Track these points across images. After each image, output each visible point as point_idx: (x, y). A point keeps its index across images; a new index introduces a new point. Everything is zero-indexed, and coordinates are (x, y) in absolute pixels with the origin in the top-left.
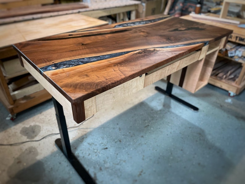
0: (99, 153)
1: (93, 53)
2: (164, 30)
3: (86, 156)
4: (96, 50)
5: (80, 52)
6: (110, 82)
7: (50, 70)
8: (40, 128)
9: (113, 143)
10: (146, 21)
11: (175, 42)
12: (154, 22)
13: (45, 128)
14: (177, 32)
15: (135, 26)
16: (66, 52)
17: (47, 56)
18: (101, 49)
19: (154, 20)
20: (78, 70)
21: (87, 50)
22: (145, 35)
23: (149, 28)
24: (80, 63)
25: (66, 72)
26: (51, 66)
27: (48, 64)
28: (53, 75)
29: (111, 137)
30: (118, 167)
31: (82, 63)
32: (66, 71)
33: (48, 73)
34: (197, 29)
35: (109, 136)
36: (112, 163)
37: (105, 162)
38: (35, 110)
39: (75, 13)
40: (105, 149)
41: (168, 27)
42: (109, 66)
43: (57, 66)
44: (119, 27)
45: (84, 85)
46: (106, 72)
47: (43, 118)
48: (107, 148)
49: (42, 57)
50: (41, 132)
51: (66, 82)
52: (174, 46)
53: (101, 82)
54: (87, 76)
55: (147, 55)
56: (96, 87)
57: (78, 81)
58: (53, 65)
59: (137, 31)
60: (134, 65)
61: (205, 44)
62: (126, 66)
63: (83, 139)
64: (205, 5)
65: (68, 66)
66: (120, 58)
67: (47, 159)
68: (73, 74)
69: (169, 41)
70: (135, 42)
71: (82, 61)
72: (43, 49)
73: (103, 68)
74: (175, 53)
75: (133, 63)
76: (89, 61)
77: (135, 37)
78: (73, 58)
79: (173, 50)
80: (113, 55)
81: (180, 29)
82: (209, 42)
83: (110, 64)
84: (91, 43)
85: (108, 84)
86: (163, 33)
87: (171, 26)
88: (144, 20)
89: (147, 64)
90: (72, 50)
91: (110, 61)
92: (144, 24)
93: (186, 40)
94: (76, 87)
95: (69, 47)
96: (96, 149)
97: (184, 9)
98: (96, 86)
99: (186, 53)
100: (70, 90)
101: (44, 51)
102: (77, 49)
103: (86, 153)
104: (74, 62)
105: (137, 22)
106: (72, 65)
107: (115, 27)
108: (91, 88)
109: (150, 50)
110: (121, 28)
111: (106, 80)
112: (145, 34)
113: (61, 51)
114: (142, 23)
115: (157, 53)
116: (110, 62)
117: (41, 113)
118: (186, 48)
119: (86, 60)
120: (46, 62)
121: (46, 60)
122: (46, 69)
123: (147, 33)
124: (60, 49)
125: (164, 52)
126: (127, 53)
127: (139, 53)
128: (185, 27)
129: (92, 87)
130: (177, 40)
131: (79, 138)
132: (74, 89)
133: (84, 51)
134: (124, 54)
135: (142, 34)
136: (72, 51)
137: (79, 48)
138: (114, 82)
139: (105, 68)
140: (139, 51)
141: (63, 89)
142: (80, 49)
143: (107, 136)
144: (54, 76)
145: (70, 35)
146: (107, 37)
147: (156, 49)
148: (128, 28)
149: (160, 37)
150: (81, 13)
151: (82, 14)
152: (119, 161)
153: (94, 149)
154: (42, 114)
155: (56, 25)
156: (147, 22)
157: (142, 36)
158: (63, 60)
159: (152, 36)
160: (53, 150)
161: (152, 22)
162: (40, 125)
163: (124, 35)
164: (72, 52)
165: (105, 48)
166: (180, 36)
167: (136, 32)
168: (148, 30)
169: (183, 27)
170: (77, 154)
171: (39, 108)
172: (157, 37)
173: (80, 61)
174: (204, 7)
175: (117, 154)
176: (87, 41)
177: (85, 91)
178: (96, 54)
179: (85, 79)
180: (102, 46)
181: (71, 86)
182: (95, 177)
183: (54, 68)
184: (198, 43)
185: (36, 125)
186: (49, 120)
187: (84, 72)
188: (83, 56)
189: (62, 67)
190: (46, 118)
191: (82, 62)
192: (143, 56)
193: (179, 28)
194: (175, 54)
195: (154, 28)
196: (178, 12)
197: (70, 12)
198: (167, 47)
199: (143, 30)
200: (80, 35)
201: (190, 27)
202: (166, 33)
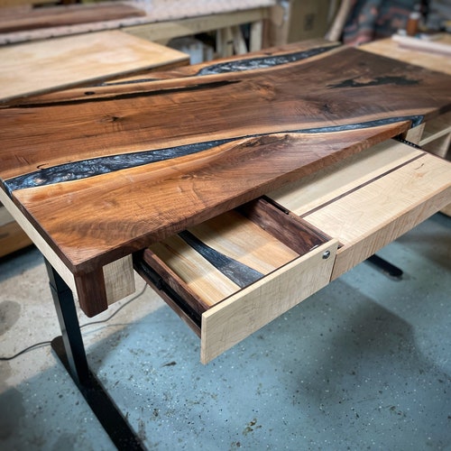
0: (155, 374)
1: (137, 143)
2: (319, 82)
3: (124, 381)
4: (144, 134)
5: (106, 139)
6: (167, 221)
7: (28, 186)
8: (19, 310)
9: (189, 351)
10: (278, 57)
11: (341, 118)
12: (297, 60)
13: (30, 309)
14: (349, 88)
15: (250, 70)
16: (72, 139)
17: (26, 149)
18: (157, 132)
19: (299, 56)
20: (95, 186)
21: (125, 136)
22: (270, 98)
23: (282, 76)
24: (103, 169)
25: (67, 192)
26: (32, 177)
27: (27, 169)
28: (35, 199)
29: (186, 335)
30: (198, 409)
31: (107, 170)
32: (67, 190)
33: (24, 194)
34: (400, 81)
35: (182, 333)
36: (183, 401)
37: (167, 397)
38: (8, 266)
39: (112, 29)
40: (169, 365)
41: (329, 75)
42: (170, 178)
43: (46, 176)
44: (210, 72)
45: (106, 227)
46: (161, 193)
47: (26, 286)
48: (174, 364)
49: (14, 152)
50: (21, 320)
51: (63, 219)
52: (336, 129)
53: (147, 221)
54: (114, 203)
55: (267, 152)
56: (134, 233)
57: (92, 217)
58: (36, 172)
59: (252, 84)
60: (230, 178)
61: (413, 122)
62: (211, 179)
63: (119, 339)
64: (435, 11)
65: (73, 176)
66: (200, 158)
67: (29, 385)
68: (82, 199)
69: (327, 114)
70: (243, 115)
71: (107, 162)
72: (20, 130)
73: (157, 184)
74: (335, 145)
75: (230, 173)
76: (125, 164)
77: (243, 102)
78: (88, 154)
79: (332, 138)
80: (186, 148)
81: (357, 81)
82: (425, 118)
83: (173, 174)
84: (136, 116)
85: (164, 225)
86: (314, 90)
87: (337, 72)
88: (274, 55)
89: (263, 175)
90: (86, 133)
91: (174, 164)
92: (273, 65)
93: (369, 111)
94: (85, 232)
95: (83, 126)
96: (147, 364)
97: (381, 22)
98: (132, 231)
99: (364, 146)
100: (70, 239)
101: (20, 136)
102: (99, 131)
103: (123, 375)
104: (89, 166)
105: (256, 60)
106: (83, 173)
107: (200, 72)
108: (119, 236)
109: (276, 137)
110: (215, 75)
111: (160, 214)
112: (272, 92)
113: (60, 137)
114: (269, 62)
115: (291, 146)
116: (175, 169)
117: (22, 273)
118: (365, 133)
119: (118, 161)
120: (21, 165)
121: (22, 159)
122: (19, 182)
123: (277, 90)
124: (60, 132)
125: (308, 142)
126: (218, 145)
127: (249, 145)
128: (371, 76)
129: (123, 233)
130: (347, 110)
131: (110, 337)
132: (80, 236)
133: (117, 138)
134: (211, 147)
135: (263, 92)
136: (88, 136)
137: (104, 130)
138: (176, 220)
139: (161, 183)
140: (248, 139)
141: (54, 237)
142: (108, 133)
143: (176, 332)
144: (36, 203)
145: (87, 93)
146: (176, 102)
147: (291, 134)
148: (231, 77)
149: (303, 103)
150: (125, 29)
151: (128, 32)
152: (200, 396)
153: (144, 365)
154: (25, 275)
155: (61, 60)
156: (279, 61)
157: (261, 100)
158: (63, 160)
159: (286, 99)
160: (47, 363)
161: (292, 61)
162: (20, 301)
163: (218, 95)
164: (87, 139)
165: (166, 131)
166: (355, 100)
167: (248, 88)
168: (279, 82)
169: (366, 75)
170: (103, 376)
171: (18, 261)
172: (299, 102)
173: (103, 165)
174: (432, 17)
175: (198, 379)
176: (128, 109)
177: (104, 242)
178: (143, 146)
179: (109, 212)
180: (162, 126)
181: (73, 230)
182: (143, 432)
183: (39, 181)
184: (396, 119)
185: (10, 302)
186: (40, 291)
187: (108, 194)
188: (113, 152)
189: (59, 179)
190: (34, 285)
191: (108, 166)
192: (257, 154)
193: (356, 78)
194: (334, 149)
195: (296, 77)
196: (364, 29)
197: (99, 25)
198: (318, 130)
199: (266, 83)
200: (113, 94)
201: (382, 76)
202: (322, 91)
